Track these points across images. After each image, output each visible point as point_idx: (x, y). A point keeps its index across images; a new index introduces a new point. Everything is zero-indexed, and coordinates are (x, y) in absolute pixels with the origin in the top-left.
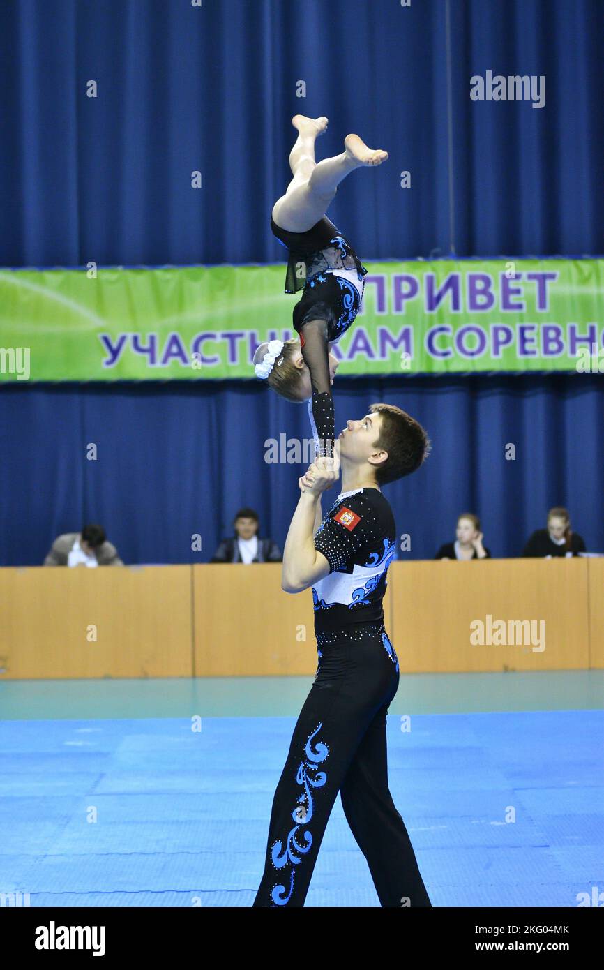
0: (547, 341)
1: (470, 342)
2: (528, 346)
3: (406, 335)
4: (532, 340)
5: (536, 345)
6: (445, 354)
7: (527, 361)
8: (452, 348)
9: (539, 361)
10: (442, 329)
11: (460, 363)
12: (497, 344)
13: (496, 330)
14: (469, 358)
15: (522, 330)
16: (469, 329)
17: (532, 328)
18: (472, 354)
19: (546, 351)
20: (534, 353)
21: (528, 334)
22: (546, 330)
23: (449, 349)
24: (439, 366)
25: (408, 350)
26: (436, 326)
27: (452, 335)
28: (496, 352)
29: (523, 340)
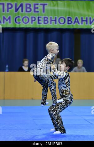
0: (45, 20)
1: (26, 20)
2: (40, 22)
3: (10, 18)
4: (41, 20)
5: (42, 22)
6: (19, 23)
7: (39, 25)
8: (21, 21)
9: (42, 25)
10: (19, 17)
11: (23, 25)
12: (32, 21)
13: (32, 17)
14: (25, 24)
15: (39, 18)
16: (25, 17)
17: (41, 17)
18: (26, 23)
19: (44, 23)
20: (41, 23)
21: (40, 19)
22: (45, 18)
23: (20, 22)
24: (18, 26)
25: (10, 23)
26: (17, 16)
27: (21, 18)
28: (32, 23)
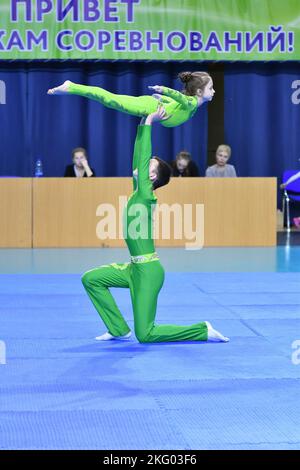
0: (132, 41)
1: (85, 40)
2: (121, 44)
3: (44, 35)
4: (123, 41)
5: (126, 44)
6: (69, 48)
7: (119, 54)
8: (73, 44)
9: (127, 54)
10: (67, 32)
11: (77, 54)
12: (101, 42)
13: (101, 34)
14: (84, 51)
15: (117, 34)
16: (84, 33)
17: (123, 33)
18: (85, 48)
19: (132, 48)
20: (124, 48)
21: (120, 37)
22: (132, 34)
23: (71, 45)
24: (64, 55)
25: (45, 47)
26: (63, 31)
27: (73, 36)
28: (100, 48)
29: (118, 40)
